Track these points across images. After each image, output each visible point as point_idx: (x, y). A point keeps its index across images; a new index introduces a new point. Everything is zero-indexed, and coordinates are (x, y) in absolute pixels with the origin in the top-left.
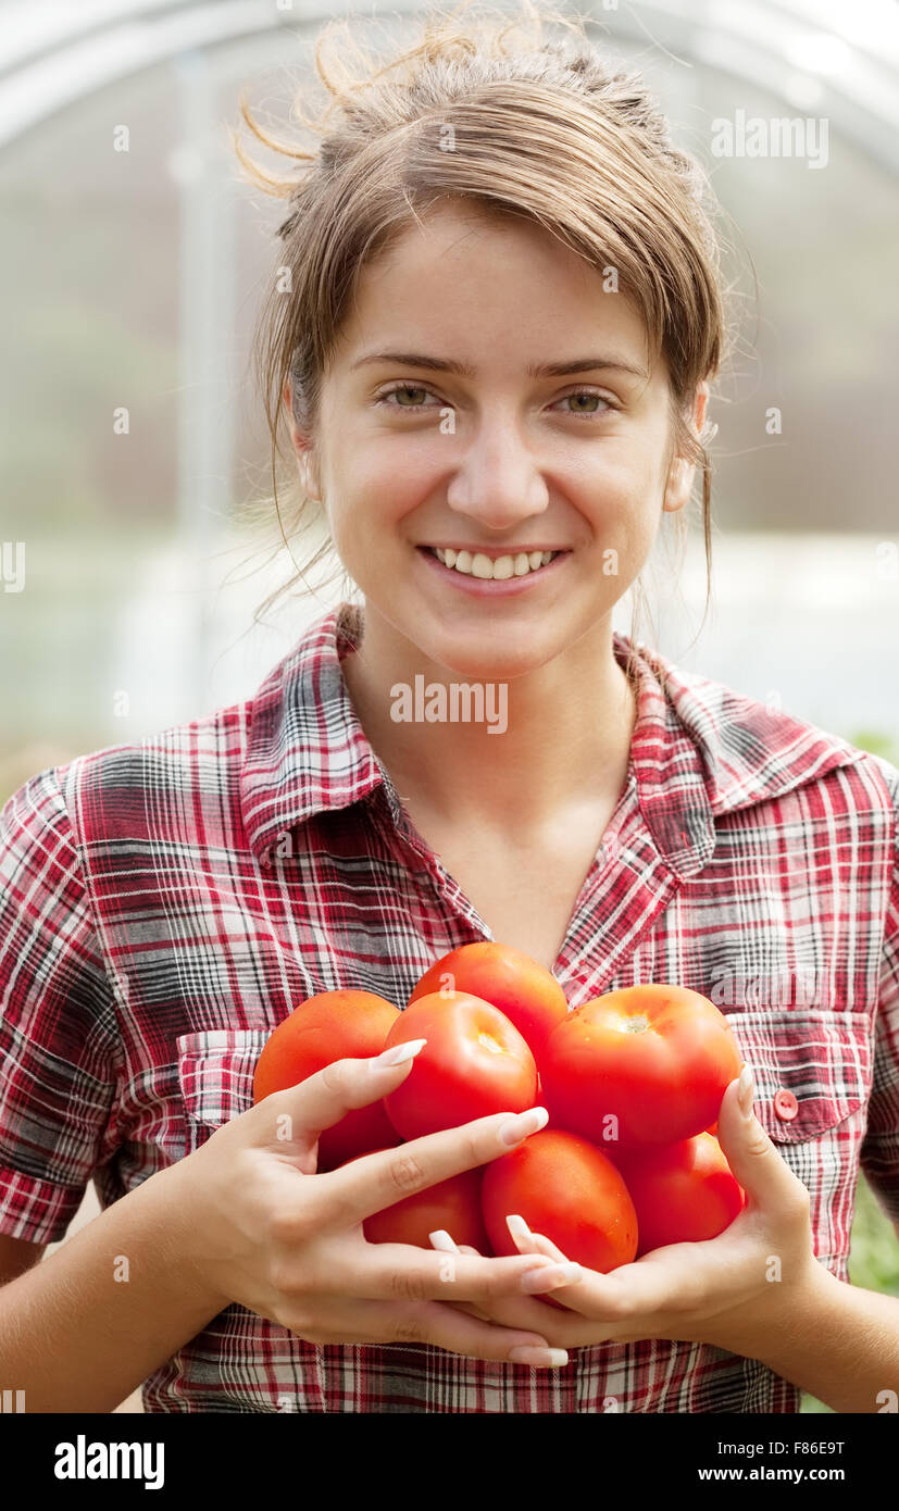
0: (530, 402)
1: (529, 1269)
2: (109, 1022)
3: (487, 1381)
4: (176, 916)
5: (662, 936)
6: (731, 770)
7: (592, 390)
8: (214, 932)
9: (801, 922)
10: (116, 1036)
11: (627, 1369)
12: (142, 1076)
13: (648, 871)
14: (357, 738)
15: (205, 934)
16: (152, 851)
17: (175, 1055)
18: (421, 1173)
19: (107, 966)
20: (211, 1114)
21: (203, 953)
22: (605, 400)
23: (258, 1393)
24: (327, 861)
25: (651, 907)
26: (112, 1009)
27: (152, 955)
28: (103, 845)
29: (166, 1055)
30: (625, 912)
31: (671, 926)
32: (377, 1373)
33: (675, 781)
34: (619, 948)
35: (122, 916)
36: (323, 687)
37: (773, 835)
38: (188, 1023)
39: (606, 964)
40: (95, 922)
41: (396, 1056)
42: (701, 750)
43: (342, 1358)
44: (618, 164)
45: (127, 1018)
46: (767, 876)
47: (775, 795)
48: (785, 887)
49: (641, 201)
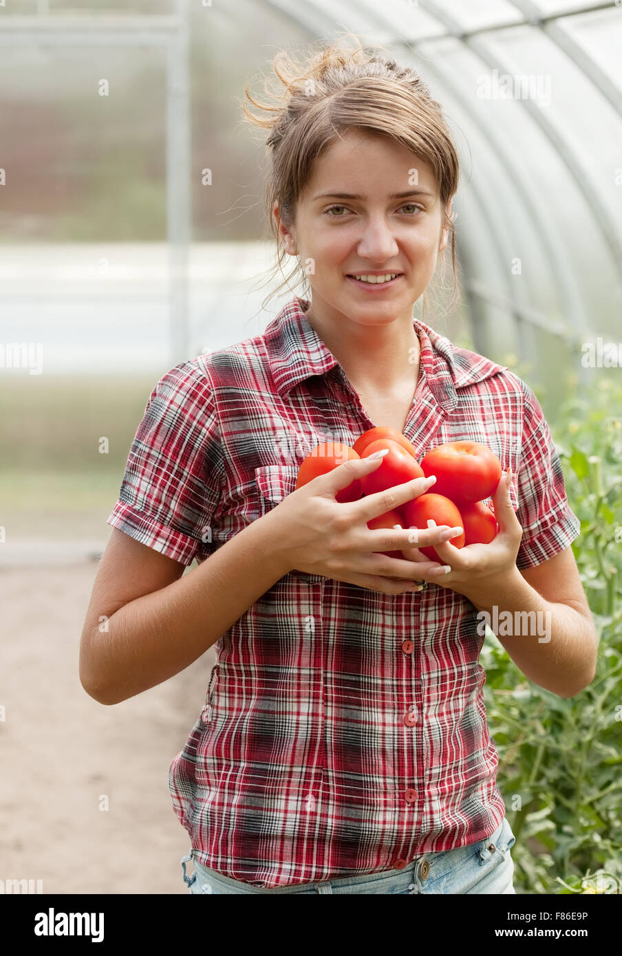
0: (388, 209)
1: (443, 531)
2: (221, 465)
3: (386, 612)
4: (253, 419)
5: (440, 436)
6: (459, 371)
7: (414, 204)
8: (269, 426)
9: (492, 434)
10: (223, 472)
11: (435, 610)
12: (236, 488)
13: (434, 409)
14: (322, 347)
15: (265, 427)
16: (240, 392)
17: (254, 476)
18: (396, 501)
19: (222, 440)
20: (277, 498)
21: (264, 435)
22: (419, 208)
23: (292, 618)
24: (310, 398)
25: (437, 423)
26: (223, 460)
27: (242, 436)
28: (221, 389)
29: (249, 476)
30: (427, 424)
31: (443, 432)
32: (345, 608)
33: (439, 373)
34: (426, 439)
35: (230, 419)
36: (303, 327)
37: (477, 398)
38: (260, 463)
39: (421, 445)
40: (218, 422)
41: (377, 456)
42: (448, 362)
43: (331, 602)
44: (417, 109)
45: (230, 463)
46: (477, 415)
47: (477, 382)
48: (484, 420)
49: (428, 124)
